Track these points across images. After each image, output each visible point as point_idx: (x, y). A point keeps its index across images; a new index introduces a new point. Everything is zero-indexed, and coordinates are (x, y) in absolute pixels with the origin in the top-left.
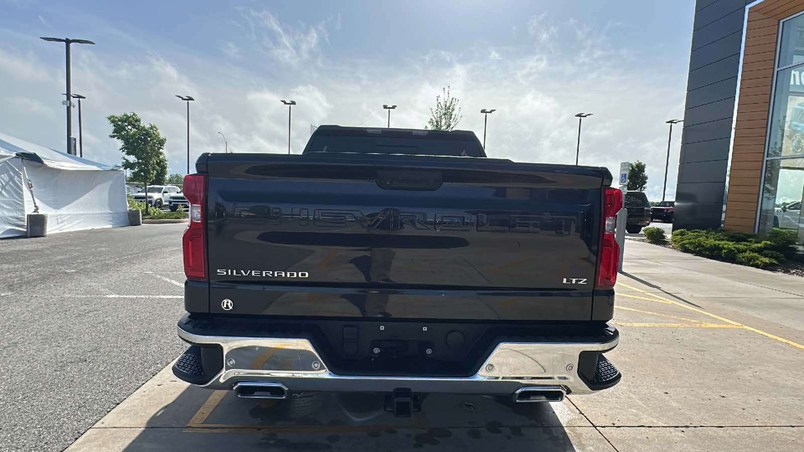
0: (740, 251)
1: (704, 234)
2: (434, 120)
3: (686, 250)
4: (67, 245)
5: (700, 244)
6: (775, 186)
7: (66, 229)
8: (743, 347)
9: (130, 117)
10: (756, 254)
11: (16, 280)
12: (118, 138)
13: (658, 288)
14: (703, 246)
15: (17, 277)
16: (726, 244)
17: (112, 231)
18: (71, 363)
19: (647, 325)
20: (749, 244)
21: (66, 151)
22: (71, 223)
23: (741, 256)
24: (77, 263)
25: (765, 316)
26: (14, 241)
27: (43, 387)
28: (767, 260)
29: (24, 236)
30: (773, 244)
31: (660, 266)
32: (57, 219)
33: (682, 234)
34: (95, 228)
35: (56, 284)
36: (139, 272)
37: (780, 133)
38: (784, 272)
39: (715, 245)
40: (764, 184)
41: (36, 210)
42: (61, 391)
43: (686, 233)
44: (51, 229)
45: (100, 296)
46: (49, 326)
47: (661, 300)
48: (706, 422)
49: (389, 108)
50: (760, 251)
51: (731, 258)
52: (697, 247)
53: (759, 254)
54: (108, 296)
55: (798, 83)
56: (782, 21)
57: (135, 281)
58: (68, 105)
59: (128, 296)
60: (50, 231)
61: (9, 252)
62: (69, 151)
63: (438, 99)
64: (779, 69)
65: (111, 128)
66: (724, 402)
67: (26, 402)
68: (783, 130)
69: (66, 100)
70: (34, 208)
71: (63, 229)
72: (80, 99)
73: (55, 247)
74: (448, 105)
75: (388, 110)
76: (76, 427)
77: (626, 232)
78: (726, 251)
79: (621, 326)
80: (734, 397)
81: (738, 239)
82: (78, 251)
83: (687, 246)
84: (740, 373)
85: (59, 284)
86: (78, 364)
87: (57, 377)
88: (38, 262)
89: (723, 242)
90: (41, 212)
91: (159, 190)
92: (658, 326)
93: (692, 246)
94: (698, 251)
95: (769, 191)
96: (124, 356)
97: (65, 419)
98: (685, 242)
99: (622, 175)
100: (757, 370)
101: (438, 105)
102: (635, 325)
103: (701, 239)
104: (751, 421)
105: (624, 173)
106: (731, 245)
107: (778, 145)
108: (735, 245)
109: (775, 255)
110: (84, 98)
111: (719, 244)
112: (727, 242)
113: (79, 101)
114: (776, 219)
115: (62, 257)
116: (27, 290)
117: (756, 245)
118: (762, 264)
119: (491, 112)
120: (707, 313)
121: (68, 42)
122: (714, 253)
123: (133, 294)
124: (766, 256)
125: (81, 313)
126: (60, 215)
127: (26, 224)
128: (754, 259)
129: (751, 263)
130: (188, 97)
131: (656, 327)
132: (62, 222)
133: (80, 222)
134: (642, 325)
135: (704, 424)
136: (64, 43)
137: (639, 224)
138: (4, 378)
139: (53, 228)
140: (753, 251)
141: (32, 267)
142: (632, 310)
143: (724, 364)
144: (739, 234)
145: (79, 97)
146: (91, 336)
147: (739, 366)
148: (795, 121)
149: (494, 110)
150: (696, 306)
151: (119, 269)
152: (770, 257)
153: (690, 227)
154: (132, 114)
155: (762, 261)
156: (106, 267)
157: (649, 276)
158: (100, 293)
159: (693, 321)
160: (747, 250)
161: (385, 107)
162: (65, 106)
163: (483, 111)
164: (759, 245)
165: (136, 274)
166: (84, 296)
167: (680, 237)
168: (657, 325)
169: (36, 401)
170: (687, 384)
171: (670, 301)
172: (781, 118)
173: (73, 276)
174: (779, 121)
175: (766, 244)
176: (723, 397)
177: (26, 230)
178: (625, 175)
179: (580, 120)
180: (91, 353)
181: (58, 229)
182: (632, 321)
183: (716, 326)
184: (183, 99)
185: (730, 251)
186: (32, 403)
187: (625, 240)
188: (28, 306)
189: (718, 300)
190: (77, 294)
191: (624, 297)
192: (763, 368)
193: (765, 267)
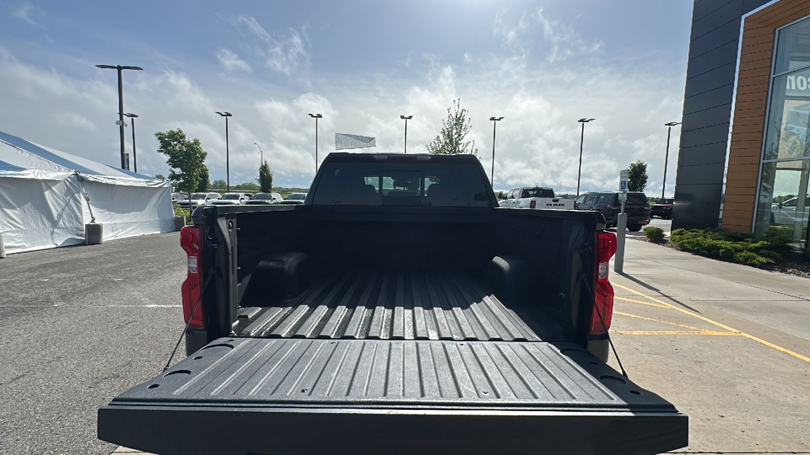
0: (738, 250)
1: (702, 234)
2: (446, 130)
3: (684, 249)
4: (119, 252)
5: (698, 244)
6: (772, 184)
7: (119, 236)
8: (741, 358)
9: (176, 134)
10: (754, 254)
11: (69, 289)
12: (165, 153)
13: (657, 291)
14: (701, 246)
15: (70, 286)
16: (723, 244)
17: (159, 237)
18: (105, 378)
19: (647, 333)
20: (745, 243)
21: (120, 167)
22: (125, 230)
23: (738, 256)
24: (125, 271)
25: (762, 320)
26: (74, 249)
27: (77, 405)
28: (764, 260)
29: (83, 244)
30: (769, 244)
31: (661, 266)
32: (112, 228)
33: (680, 234)
34: (145, 234)
35: (104, 294)
36: (178, 279)
37: (777, 134)
38: (781, 272)
39: (713, 244)
40: (761, 182)
41: (93, 221)
42: (92, 411)
43: (685, 233)
44: (106, 236)
45: (140, 305)
46: (91, 339)
47: (659, 303)
48: (705, 448)
49: (406, 118)
50: (756, 250)
51: (728, 257)
52: (695, 246)
53: (756, 253)
54: (147, 306)
55: (793, 88)
56: (777, 30)
57: (173, 290)
58: (121, 125)
59: (165, 306)
60: (106, 238)
61: (68, 261)
62: (123, 167)
63: (449, 111)
64: (775, 76)
65: (158, 144)
66: (723, 423)
67: (58, 422)
68: (779, 132)
69: (119, 120)
70: (91, 219)
71: (117, 237)
72: (134, 118)
73: (108, 254)
74: (458, 116)
75: (405, 120)
76: (100, 451)
77: (627, 230)
78: (723, 250)
79: (621, 334)
80: (733, 417)
81: (735, 238)
82: (128, 258)
83: (686, 245)
84: (738, 388)
85: (106, 293)
86: (111, 380)
87: (90, 394)
88: (91, 270)
89: (720, 242)
90: (97, 222)
91: (203, 197)
92: (657, 334)
93: (690, 245)
94: (696, 250)
95: (766, 189)
96: (153, 371)
97: (91, 442)
98: (684, 241)
99: (622, 182)
100: (756, 385)
101: (449, 116)
102: (634, 333)
103: (699, 238)
104: (751, 446)
105: (623, 180)
106: (728, 244)
107: (774, 147)
108: (732, 245)
109: (772, 255)
110: (137, 116)
111: (716, 244)
112: (724, 242)
113: (132, 119)
114: (772, 214)
115: (114, 265)
116: (78, 300)
117: (753, 244)
118: (759, 264)
119: (499, 119)
120: (705, 319)
121: (120, 68)
122: (712, 253)
123: (170, 304)
124: (763, 256)
125: (122, 324)
126: (115, 224)
127: (85, 233)
128: (751, 258)
129: (748, 262)
130: (226, 113)
131: (655, 335)
132: (116, 230)
133: (132, 230)
134: (642, 332)
135: (703, 449)
136: (116, 70)
137: (639, 223)
138: (43, 396)
139: (109, 236)
140: (751, 250)
141: (86, 276)
142: (632, 316)
143: (722, 377)
144: (737, 233)
145: (133, 116)
146: (127, 349)
147: (738, 380)
148: (791, 124)
149: (502, 118)
150: (694, 310)
151: (160, 277)
152: (767, 257)
153: (689, 226)
154: (178, 131)
155: (759, 261)
156: (150, 275)
157: (648, 277)
158: (140, 303)
159: (691, 328)
160: (744, 250)
161: (402, 117)
162: (119, 126)
163: (492, 119)
164: (756, 245)
165: (175, 282)
166: (127, 306)
167: (679, 236)
168: (655, 333)
169: (68, 422)
170: (686, 402)
171: (670, 305)
172: (778, 120)
173: (119, 285)
174: (775, 122)
175: (763, 244)
176: (722, 417)
177: (84, 238)
178: (625, 182)
179: (583, 124)
180: (124, 368)
181: (113, 236)
182: (630, 329)
183: (715, 333)
184: (222, 115)
185: (728, 250)
186: (64, 423)
187: (626, 239)
188: (76, 317)
189: (716, 303)
190: (121, 304)
191: (624, 301)
192: (762, 382)
193: (762, 266)
